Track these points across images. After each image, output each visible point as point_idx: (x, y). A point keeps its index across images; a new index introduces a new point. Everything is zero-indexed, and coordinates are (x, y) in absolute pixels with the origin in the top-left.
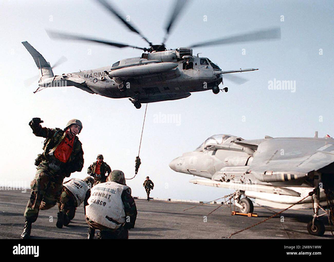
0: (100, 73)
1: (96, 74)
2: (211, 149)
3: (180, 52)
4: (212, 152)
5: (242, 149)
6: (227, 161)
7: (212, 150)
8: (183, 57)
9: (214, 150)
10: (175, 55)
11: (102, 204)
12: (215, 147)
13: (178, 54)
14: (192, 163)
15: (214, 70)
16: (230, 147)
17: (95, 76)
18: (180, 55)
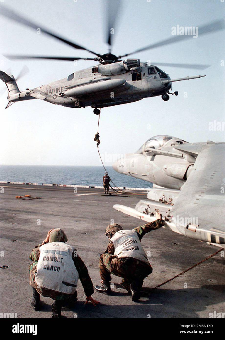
0: (58, 88)
1: (54, 90)
2: (149, 154)
3: (128, 64)
4: (151, 157)
5: (181, 155)
6: (166, 169)
7: (151, 155)
8: (131, 69)
9: (153, 155)
10: (123, 67)
11: (56, 269)
12: (153, 152)
13: (126, 66)
14: (133, 166)
15: (162, 79)
16: (169, 153)
17: (54, 92)
18: (128, 67)
